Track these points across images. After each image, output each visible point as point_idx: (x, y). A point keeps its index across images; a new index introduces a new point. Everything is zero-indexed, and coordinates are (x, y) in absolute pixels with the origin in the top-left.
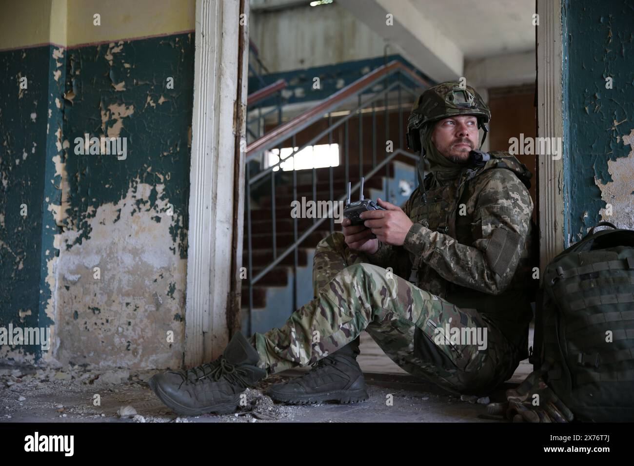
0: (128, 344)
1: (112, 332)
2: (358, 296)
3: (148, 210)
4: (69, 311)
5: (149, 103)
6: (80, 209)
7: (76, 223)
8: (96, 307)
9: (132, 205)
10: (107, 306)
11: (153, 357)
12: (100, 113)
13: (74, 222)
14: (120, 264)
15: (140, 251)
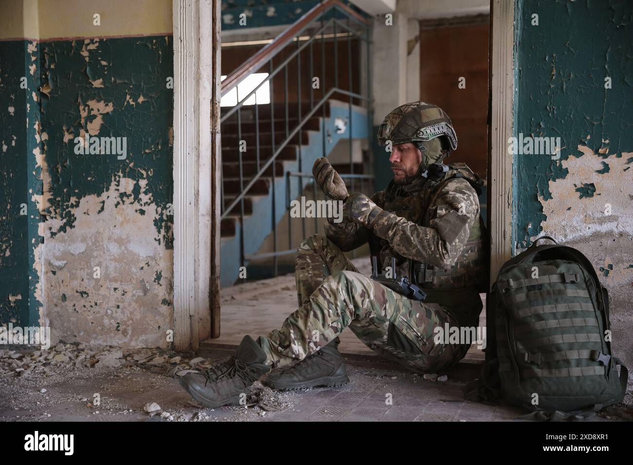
0: (118, 325)
1: (101, 314)
2: (343, 299)
3: (132, 203)
4: (57, 294)
5: (128, 102)
6: (63, 199)
7: (59, 212)
8: (84, 291)
9: (116, 198)
10: (95, 290)
11: (143, 337)
12: (79, 108)
13: (57, 211)
14: (106, 252)
15: (125, 241)
